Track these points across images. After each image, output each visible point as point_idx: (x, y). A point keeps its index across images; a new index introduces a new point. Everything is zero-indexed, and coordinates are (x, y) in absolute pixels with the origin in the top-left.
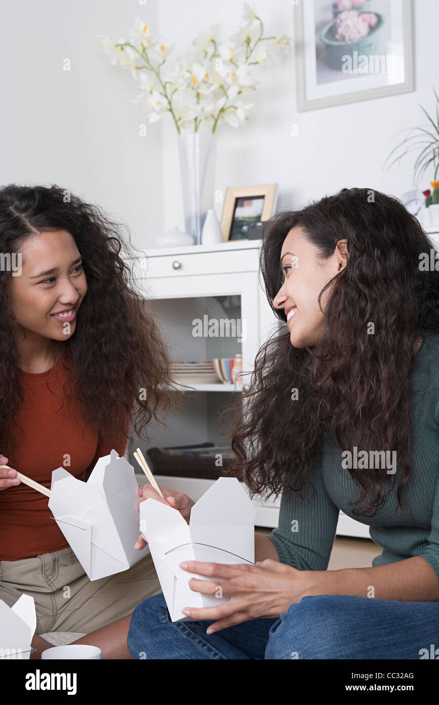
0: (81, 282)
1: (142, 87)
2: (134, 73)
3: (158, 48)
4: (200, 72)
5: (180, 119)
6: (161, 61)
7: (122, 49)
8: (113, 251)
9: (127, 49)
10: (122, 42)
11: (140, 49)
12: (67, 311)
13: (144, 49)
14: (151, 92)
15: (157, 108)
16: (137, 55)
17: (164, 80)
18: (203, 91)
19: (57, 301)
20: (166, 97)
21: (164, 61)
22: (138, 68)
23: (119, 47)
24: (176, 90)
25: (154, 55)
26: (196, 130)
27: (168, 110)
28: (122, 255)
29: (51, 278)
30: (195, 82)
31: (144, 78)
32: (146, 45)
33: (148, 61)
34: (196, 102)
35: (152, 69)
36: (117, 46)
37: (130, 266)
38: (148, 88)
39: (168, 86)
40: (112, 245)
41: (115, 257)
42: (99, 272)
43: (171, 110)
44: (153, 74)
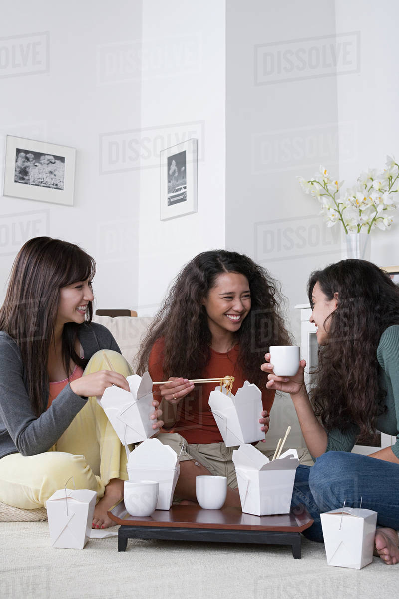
0: (248, 303)
1: (324, 206)
2: (319, 198)
3: (333, 183)
4: (360, 197)
5: (347, 225)
6: (336, 191)
7: (312, 184)
8: (270, 293)
9: (315, 184)
10: (312, 179)
11: (323, 185)
12: (237, 316)
13: (325, 184)
14: (329, 209)
15: (332, 218)
16: (321, 188)
17: (338, 201)
18: (363, 208)
19: (231, 309)
20: (339, 212)
21: (338, 190)
22: (321, 195)
23: (310, 183)
24: (345, 208)
25: (331, 188)
26: (358, 231)
27: (339, 219)
28: (276, 297)
29: (230, 296)
30: (358, 203)
31: (325, 200)
32: (326, 181)
33: (328, 191)
34: (359, 215)
35: (331, 196)
36: (309, 182)
37: (279, 303)
38: (327, 207)
39: (340, 205)
40: (271, 290)
41: (271, 296)
42: (260, 301)
43: (342, 220)
44: (331, 198)
